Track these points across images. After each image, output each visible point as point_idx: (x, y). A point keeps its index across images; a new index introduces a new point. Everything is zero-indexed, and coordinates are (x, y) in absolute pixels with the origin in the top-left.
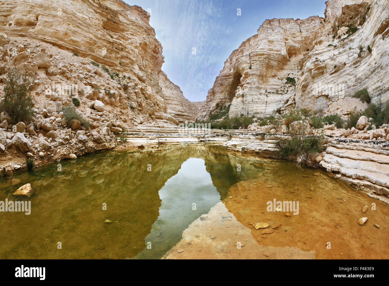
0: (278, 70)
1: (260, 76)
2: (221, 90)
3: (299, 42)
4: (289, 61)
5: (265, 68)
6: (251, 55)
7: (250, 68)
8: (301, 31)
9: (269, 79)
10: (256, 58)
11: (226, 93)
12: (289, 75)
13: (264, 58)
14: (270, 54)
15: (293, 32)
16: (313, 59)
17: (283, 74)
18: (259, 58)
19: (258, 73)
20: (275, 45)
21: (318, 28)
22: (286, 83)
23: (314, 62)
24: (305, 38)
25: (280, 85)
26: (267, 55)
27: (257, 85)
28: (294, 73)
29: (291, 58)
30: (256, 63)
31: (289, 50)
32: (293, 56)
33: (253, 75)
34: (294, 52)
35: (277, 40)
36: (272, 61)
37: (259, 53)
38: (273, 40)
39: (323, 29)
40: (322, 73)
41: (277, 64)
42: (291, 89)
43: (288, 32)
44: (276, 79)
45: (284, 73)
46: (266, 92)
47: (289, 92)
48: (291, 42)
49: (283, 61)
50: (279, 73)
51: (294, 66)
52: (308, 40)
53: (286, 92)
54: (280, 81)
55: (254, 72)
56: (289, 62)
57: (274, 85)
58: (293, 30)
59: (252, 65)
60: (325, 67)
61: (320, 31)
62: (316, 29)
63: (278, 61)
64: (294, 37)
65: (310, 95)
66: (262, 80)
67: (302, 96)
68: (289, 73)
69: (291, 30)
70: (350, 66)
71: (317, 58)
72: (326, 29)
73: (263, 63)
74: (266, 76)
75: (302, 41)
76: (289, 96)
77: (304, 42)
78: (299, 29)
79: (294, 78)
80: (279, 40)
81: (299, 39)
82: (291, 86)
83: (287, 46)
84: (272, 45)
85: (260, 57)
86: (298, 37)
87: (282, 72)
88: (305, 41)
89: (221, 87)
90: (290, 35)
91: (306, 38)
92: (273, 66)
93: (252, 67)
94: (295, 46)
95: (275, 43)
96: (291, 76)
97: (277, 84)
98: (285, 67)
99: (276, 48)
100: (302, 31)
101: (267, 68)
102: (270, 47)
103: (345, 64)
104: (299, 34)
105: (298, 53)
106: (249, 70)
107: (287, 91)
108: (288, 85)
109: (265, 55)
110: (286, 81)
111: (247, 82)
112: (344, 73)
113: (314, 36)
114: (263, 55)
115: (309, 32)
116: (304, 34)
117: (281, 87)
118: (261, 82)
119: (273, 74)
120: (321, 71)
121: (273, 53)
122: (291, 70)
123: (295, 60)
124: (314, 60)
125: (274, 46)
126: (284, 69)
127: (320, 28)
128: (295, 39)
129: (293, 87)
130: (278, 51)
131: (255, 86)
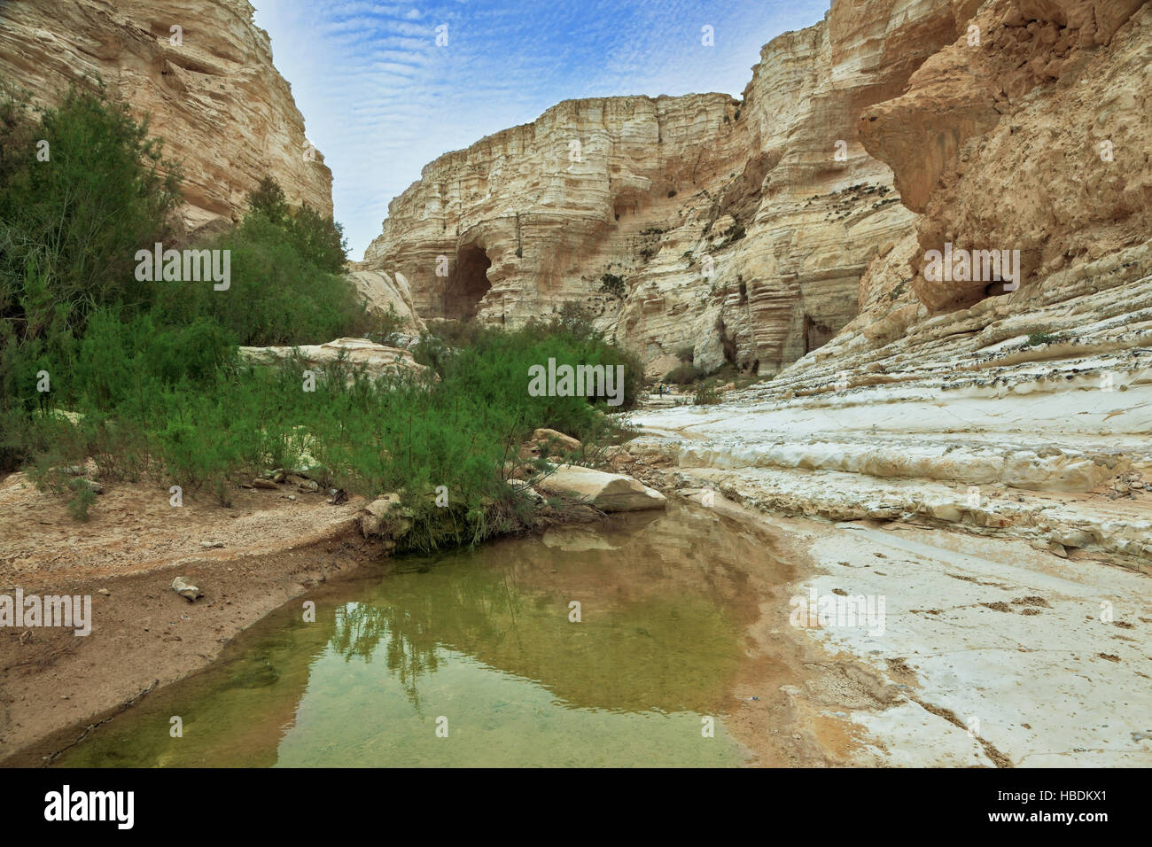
0: (585, 257)
1: (540, 274)
2: (421, 284)
3: (649, 173)
4: (614, 228)
5: (553, 256)
6: (523, 220)
7: (519, 254)
8: (660, 140)
9: (561, 279)
10: (534, 231)
11: (436, 295)
12: (609, 267)
13: (554, 232)
14: (568, 220)
15: (636, 146)
16: (648, 284)
17: (594, 267)
18: (542, 231)
19: (537, 267)
20: (583, 192)
21: (712, 138)
22: (602, 290)
23: (649, 289)
24: (670, 160)
25: (586, 295)
26: (561, 223)
27: (534, 296)
28: (624, 264)
29: (620, 219)
30: (533, 244)
31: (617, 198)
32: (628, 211)
33: (526, 272)
34: (630, 201)
35: (589, 177)
36: (570, 236)
37: (543, 217)
38: (578, 177)
39: (723, 141)
40: (659, 309)
41: (582, 241)
42: (612, 307)
43: (623, 147)
44: (577, 280)
45: (598, 264)
46: (554, 311)
47: (607, 313)
48: (627, 177)
49: (599, 233)
50: (585, 263)
51: (624, 244)
52: (678, 167)
53: (599, 312)
54: (587, 283)
55: (528, 267)
56: (614, 233)
57: (573, 294)
58: (638, 140)
59: (525, 247)
60: (663, 302)
61: (714, 147)
62: (706, 139)
63: (586, 234)
64: (639, 160)
65: (640, 338)
66: (546, 282)
67: (627, 336)
68: (610, 261)
69: (633, 140)
70: (692, 311)
71: (654, 284)
72: (734, 144)
73: (551, 245)
74: (554, 275)
75: (660, 169)
76: (607, 324)
77: (665, 173)
78: (657, 135)
79: (621, 277)
80: (596, 177)
81: (651, 164)
82: (612, 299)
83: (613, 188)
84: (576, 192)
85: (543, 227)
86: (647, 160)
87: (593, 261)
88: (668, 168)
89: (419, 275)
90: (629, 153)
91: (673, 161)
92: (573, 248)
93: (524, 254)
94: (637, 188)
95: (584, 186)
96: (615, 272)
97: (581, 291)
98: (604, 247)
99: (585, 201)
100: (665, 139)
101: (557, 256)
102: (570, 200)
103: (687, 306)
104: (652, 149)
105: (640, 205)
106: (516, 261)
107: (603, 310)
108: (604, 297)
109: (556, 222)
110: (602, 284)
111: (511, 288)
112: (683, 320)
113: (696, 157)
114: (552, 222)
115: (685, 144)
116: (670, 149)
117: (589, 300)
118: (542, 287)
119: (571, 267)
120: (656, 306)
121: (576, 216)
122: (617, 253)
123: (630, 224)
124: (650, 286)
125: (580, 196)
126: (599, 253)
127: (718, 140)
128: (639, 165)
129: (618, 300)
130: (588, 209)
131: (529, 298)
